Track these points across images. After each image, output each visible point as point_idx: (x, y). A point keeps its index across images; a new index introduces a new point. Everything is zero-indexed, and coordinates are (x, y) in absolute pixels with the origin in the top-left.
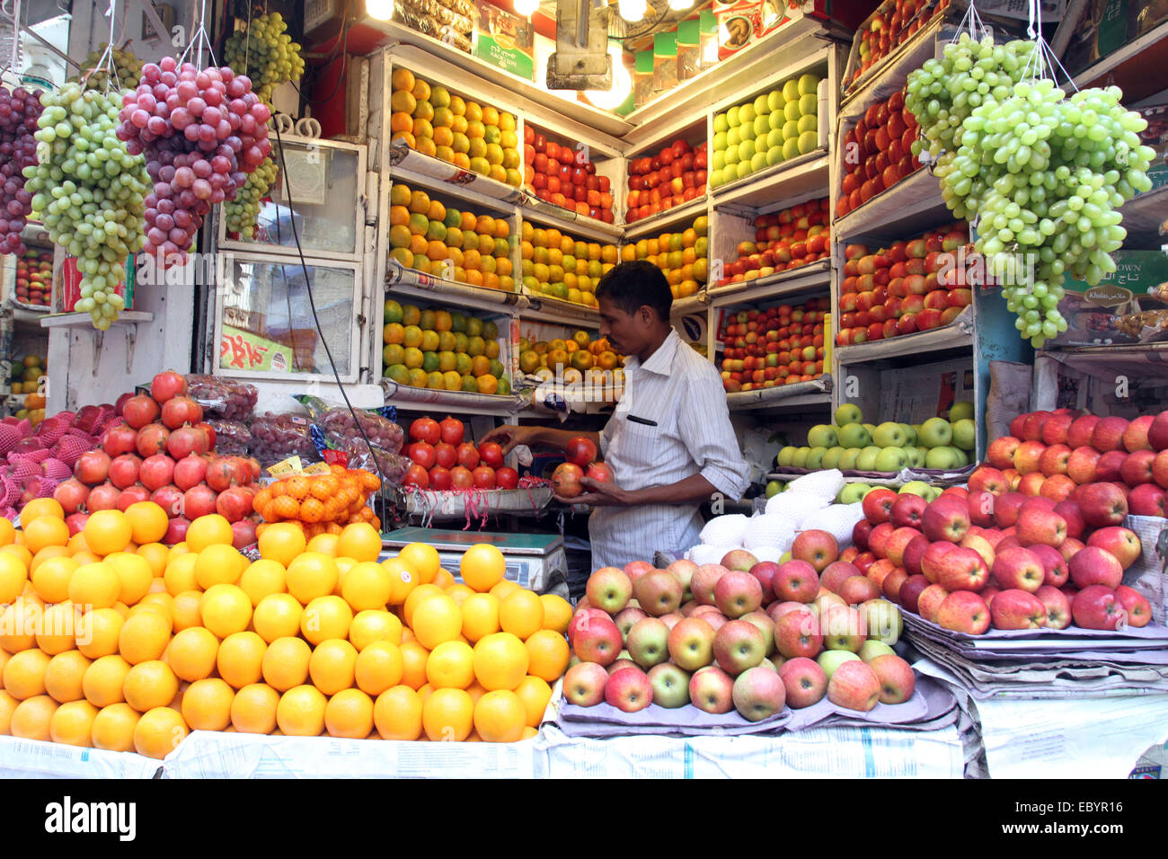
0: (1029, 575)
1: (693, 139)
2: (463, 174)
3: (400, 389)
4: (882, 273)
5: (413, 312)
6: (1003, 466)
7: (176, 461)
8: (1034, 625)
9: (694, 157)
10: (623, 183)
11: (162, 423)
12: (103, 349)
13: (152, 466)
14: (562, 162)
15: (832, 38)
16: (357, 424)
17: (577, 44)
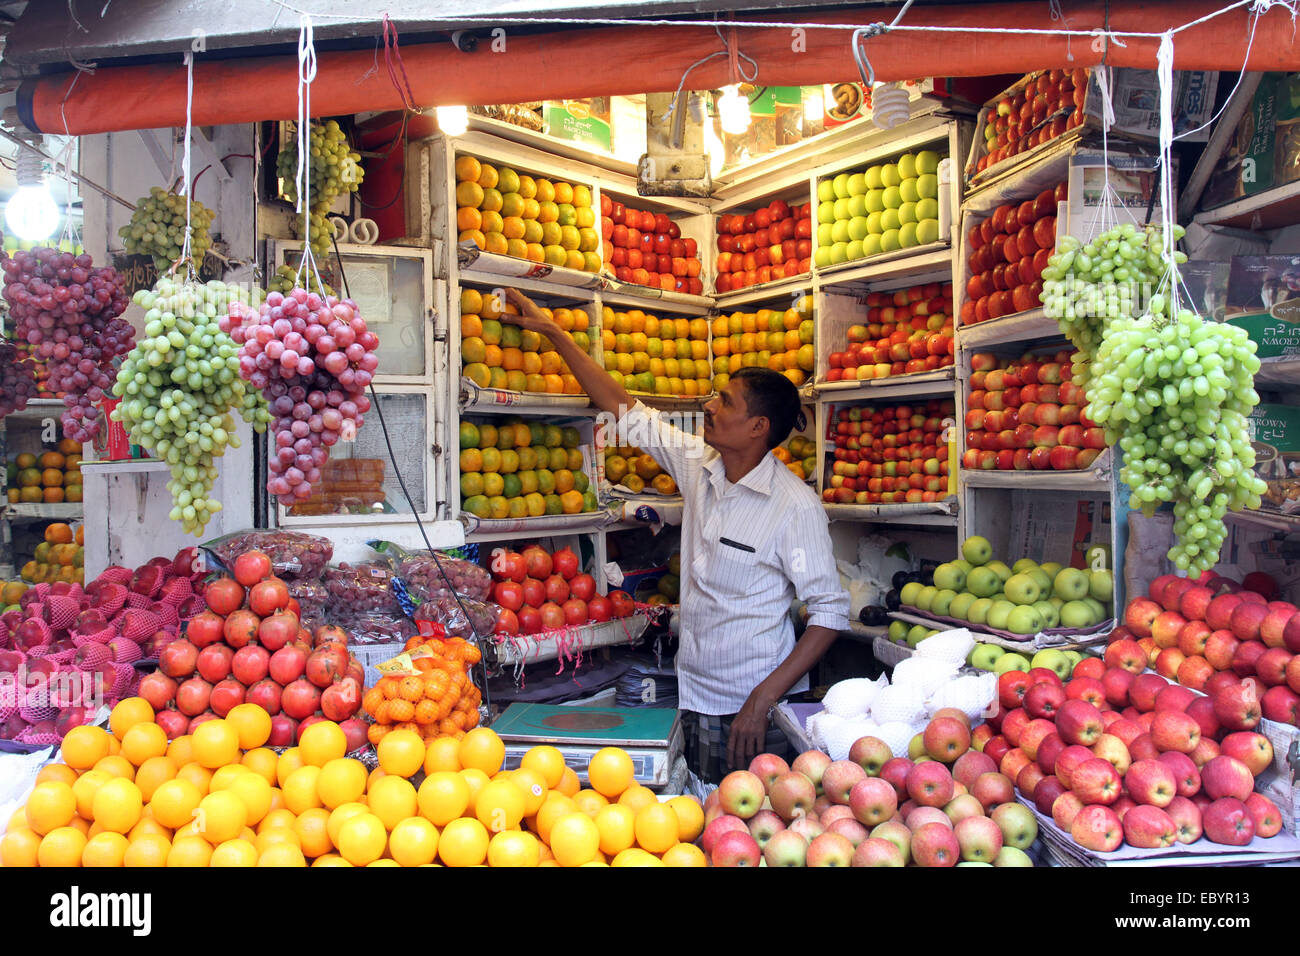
0: (1160, 791)
1: (791, 206)
2: (537, 269)
3: (482, 523)
4: (1013, 395)
5: (489, 433)
6: (1138, 635)
7: (271, 652)
8: (1165, 843)
9: (795, 224)
10: (712, 244)
11: (250, 609)
12: (150, 493)
13: (246, 659)
14: (642, 230)
15: (953, 115)
16: (442, 575)
17: (671, 145)
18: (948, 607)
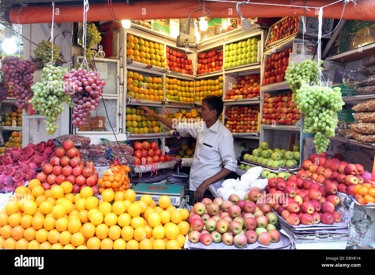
0: (310, 210)
1: (218, 52)
2: (148, 66)
3: (132, 135)
4: (275, 104)
5: (134, 110)
6: (306, 169)
7: (73, 168)
8: (311, 224)
9: (219, 57)
10: (196, 61)
11: (68, 156)
12: (41, 124)
13: (66, 169)
14: (177, 57)
15: (262, 28)
16: (120, 148)
17: (186, 34)
18: (256, 160)
